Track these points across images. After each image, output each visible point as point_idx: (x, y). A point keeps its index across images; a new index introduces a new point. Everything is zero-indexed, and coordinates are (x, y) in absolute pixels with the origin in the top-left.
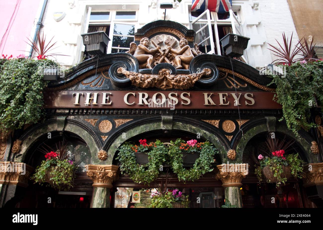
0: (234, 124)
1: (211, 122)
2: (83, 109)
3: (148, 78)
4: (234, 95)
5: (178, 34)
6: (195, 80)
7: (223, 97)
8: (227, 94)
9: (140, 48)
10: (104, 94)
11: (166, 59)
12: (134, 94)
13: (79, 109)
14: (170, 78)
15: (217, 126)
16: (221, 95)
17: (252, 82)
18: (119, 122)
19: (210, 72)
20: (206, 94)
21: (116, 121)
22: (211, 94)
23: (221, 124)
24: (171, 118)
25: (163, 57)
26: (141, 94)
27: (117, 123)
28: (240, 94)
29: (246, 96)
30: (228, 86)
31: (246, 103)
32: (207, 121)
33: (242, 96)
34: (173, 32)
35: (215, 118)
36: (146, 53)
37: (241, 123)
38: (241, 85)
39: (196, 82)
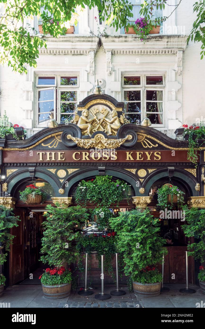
0: (146, 172)
1: (130, 170)
2: (46, 163)
3: (88, 143)
4: (147, 153)
5: (111, 105)
6: (121, 144)
7: (140, 155)
8: (142, 153)
9: (82, 119)
10: (59, 153)
11: (101, 126)
12: (79, 153)
13: (43, 163)
14: (103, 142)
15: (134, 173)
16: (138, 153)
17: (161, 143)
18: (71, 171)
19: (131, 138)
20: (128, 153)
21: (69, 170)
22: (132, 152)
23: (137, 172)
24: (104, 168)
25: (99, 125)
26: (84, 153)
27: (69, 171)
28: (152, 152)
29: (155, 154)
30: (144, 146)
31: (155, 159)
32: (128, 170)
33: (153, 154)
34: (107, 102)
35: (133, 167)
36: (87, 123)
37: (150, 171)
38: (153, 145)
39: (121, 145)
